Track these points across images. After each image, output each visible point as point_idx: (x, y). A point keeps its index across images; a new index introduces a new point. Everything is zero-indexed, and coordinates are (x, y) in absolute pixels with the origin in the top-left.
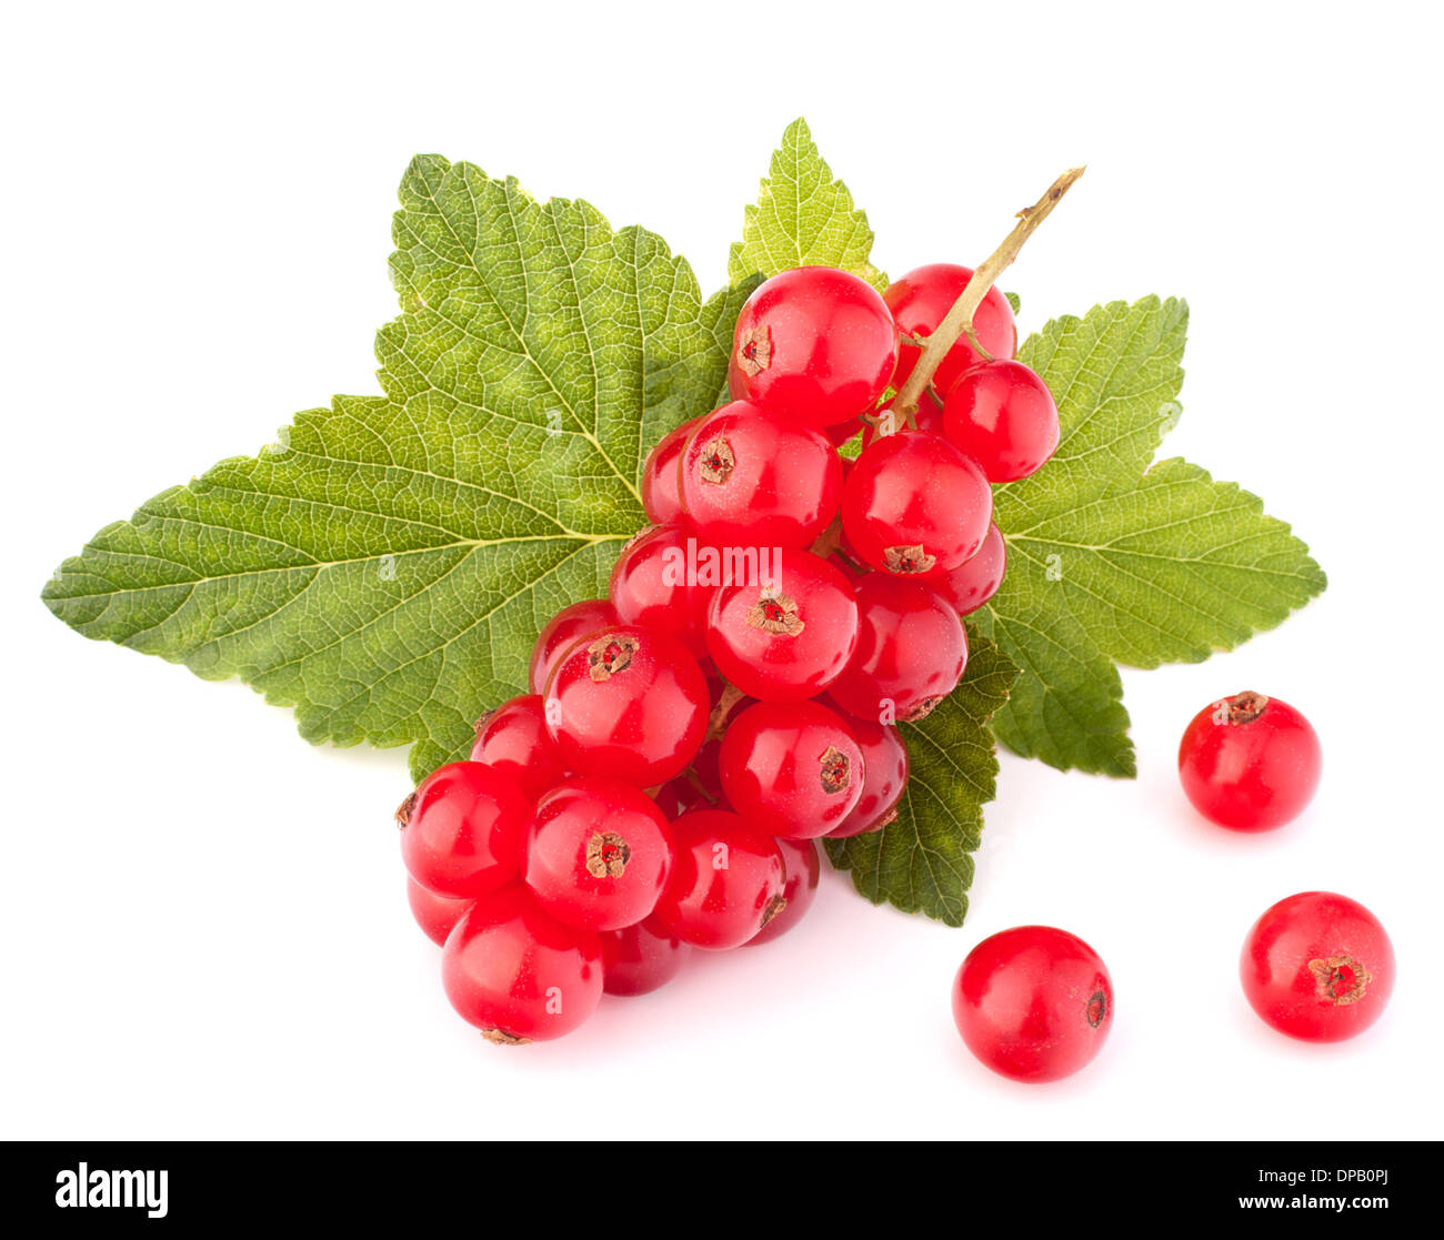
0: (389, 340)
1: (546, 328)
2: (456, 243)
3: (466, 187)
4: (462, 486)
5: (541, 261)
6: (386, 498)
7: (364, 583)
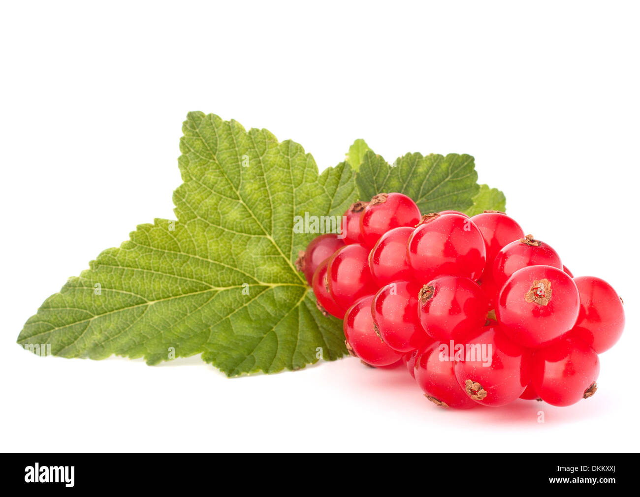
0: (179, 196)
1: (250, 187)
4: (212, 263)
6: (178, 267)
7: (170, 308)
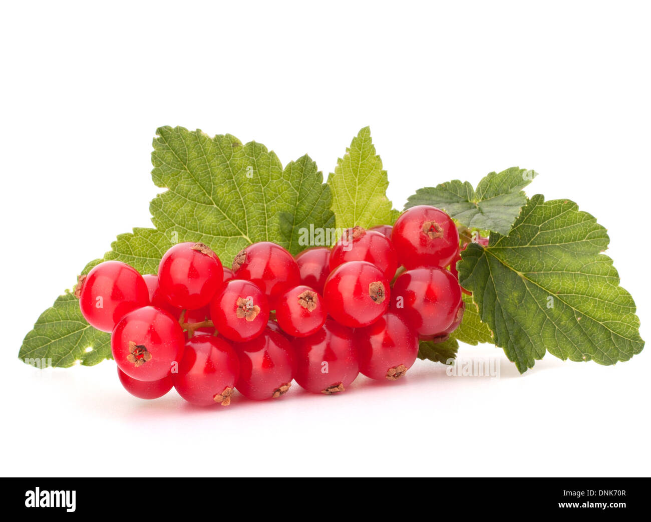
2: (179, 162)
3: (180, 137)
5: (215, 162)
